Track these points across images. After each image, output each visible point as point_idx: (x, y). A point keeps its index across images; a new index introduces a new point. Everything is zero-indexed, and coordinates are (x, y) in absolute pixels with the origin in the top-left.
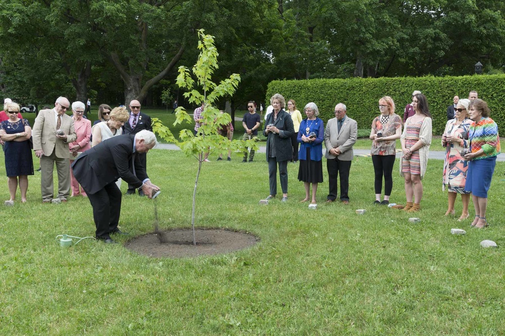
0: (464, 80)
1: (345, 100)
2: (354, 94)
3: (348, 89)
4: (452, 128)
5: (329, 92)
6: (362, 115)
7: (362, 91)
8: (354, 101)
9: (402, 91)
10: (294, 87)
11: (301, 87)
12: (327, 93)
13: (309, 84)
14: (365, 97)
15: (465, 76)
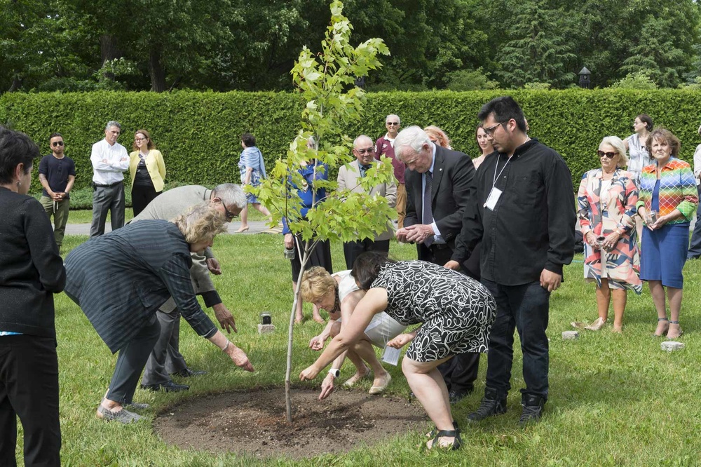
0: (381, 98)
1: (167, 131)
2: (184, 120)
3: (171, 111)
4: (600, 185)
5: (133, 115)
6: (203, 159)
7: (200, 115)
8: (185, 133)
9: (275, 116)
10: (57, 106)
11: (72, 106)
12: (129, 118)
13: (89, 100)
14: (205, 126)
15: (380, 93)
